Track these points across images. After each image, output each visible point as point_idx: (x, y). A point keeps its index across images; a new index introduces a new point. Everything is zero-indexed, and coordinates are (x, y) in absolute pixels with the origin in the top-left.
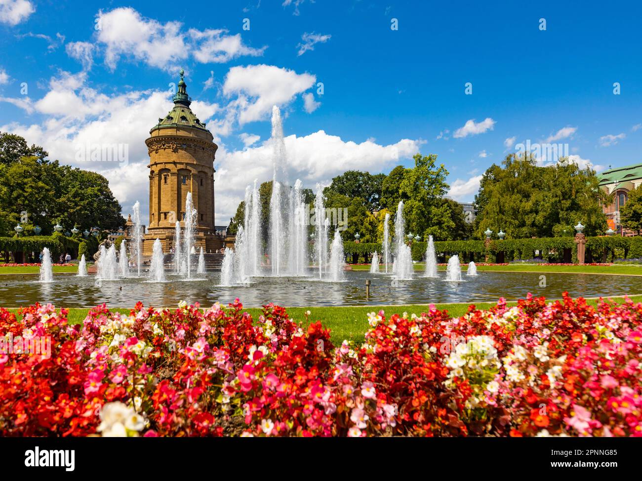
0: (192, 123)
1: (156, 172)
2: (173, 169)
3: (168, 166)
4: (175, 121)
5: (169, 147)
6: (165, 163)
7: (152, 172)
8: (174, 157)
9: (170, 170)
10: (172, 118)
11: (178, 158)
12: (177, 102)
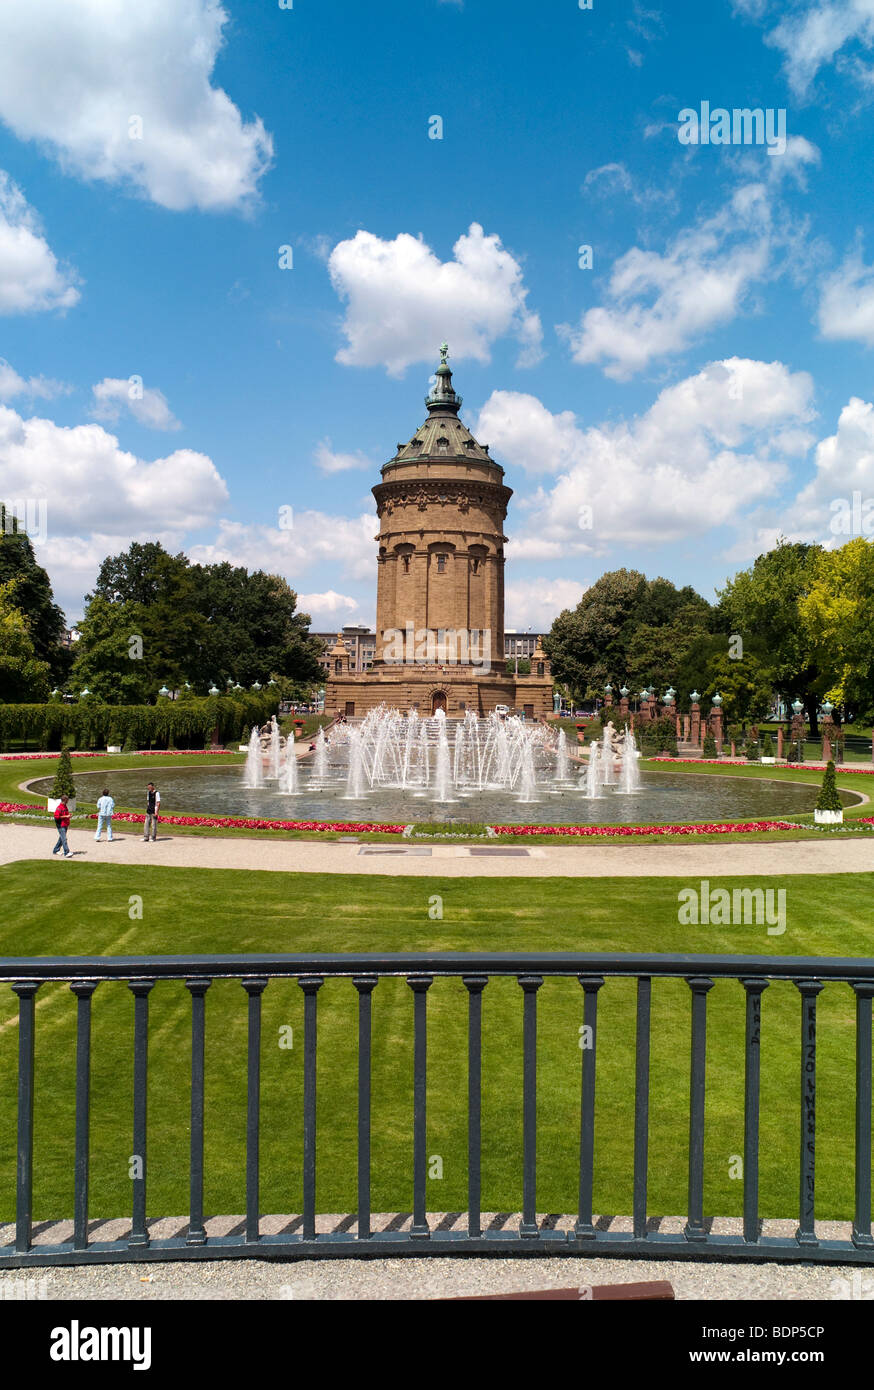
0: (459, 450)
1: (390, 550)
2: (419, 544)
3: (410, 540)
4: (426, 449)
5: (412, 502)
6: (406, 533)
7: (383, 550)
8: (422, 522)
9: (414, 546)
10: (421, 443)
11: (431, 521)
12: (432, 409)
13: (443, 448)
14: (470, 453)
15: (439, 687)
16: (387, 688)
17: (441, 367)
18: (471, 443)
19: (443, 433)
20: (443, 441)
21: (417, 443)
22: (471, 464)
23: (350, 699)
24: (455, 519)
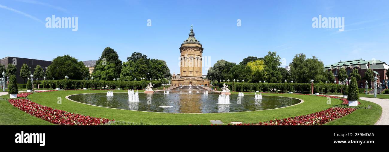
4: (189, 41)
5: (186, 50)
12: (190, 35)
13: (191, 41)
14: (196, 42)
15: (191, 81)
16: (182, 81)
17: (191, 29)
18: (196, 41)
19: (192, 39)
20: (192, 40)
21: (187, 40)
22: (196, 44)
23: (176, 83)
24: (194, 53)
